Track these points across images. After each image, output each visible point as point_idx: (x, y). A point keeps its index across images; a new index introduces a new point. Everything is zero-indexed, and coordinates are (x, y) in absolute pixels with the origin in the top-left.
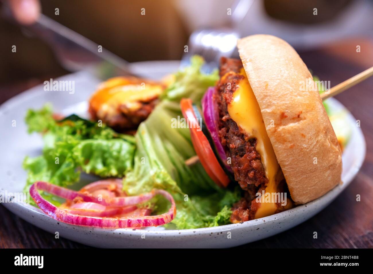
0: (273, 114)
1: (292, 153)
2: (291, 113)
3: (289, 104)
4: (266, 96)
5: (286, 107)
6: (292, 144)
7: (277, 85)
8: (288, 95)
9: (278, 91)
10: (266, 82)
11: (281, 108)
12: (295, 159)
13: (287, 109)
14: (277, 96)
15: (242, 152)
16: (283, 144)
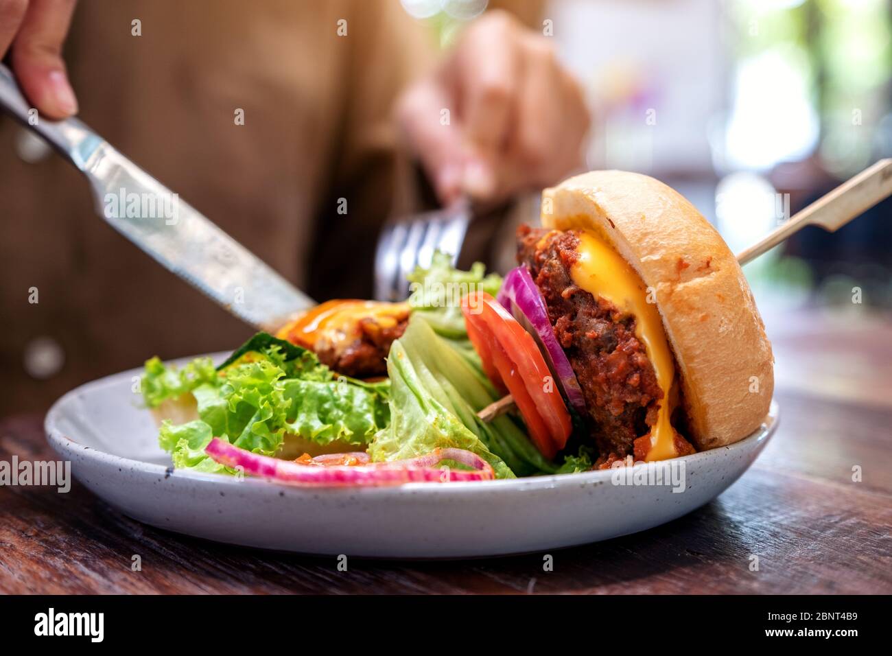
0: (663, 262)
1: (706, 330)
2: (693, 260)
3: (688, 245)
4: (646, 235)
5: (684, 249)
6: (703, 314)
7: (660, 217)
8: (683, 231)
9: (664, 224)
10: (640, 213)
11: (676, 252)
12: (712, 343)
13: (686, 254)
14: (665, 233)
15: (611, 344)
16: (688, 314)
